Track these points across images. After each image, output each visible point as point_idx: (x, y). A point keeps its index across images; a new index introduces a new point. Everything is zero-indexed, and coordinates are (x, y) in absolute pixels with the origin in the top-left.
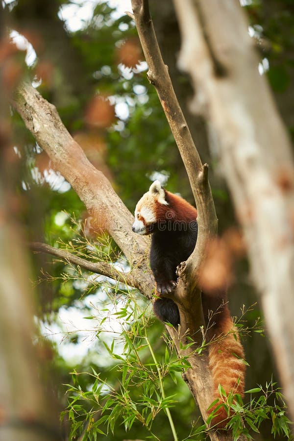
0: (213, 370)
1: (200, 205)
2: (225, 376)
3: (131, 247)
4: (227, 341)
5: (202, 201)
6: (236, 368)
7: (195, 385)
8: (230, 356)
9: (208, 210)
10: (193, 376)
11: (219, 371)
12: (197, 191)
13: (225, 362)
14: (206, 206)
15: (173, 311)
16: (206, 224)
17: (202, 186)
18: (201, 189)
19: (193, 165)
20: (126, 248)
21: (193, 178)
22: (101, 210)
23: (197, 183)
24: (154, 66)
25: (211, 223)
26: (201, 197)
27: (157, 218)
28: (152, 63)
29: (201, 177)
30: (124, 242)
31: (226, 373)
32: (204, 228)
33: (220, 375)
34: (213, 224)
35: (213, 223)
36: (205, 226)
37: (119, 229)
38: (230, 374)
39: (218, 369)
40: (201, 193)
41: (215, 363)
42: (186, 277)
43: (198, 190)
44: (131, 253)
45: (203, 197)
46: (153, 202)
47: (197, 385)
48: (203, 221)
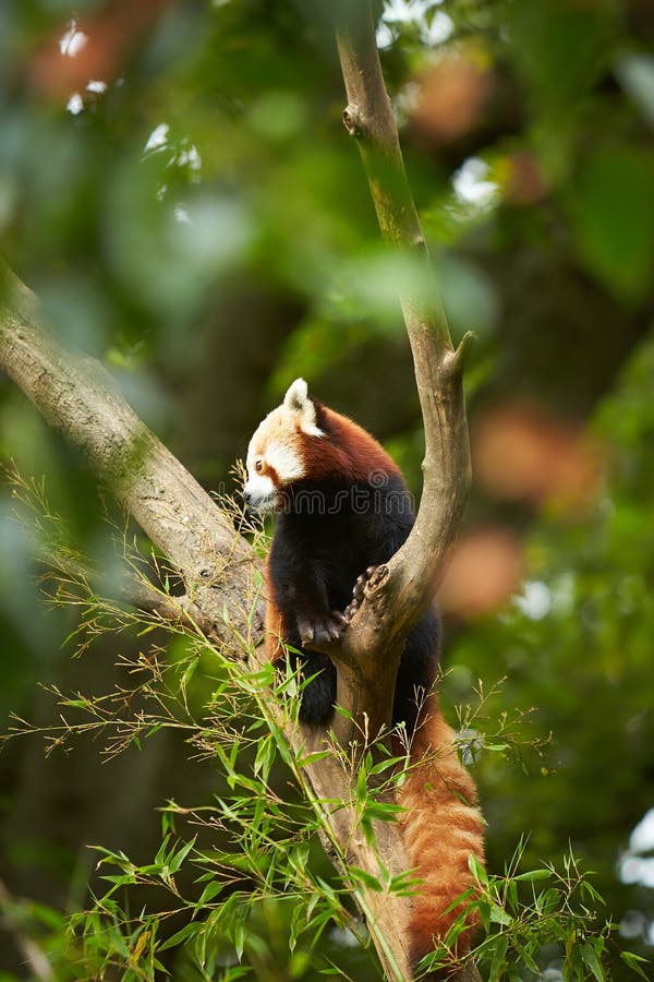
0: (410, 831)
1: (437, 430)
2: (442, 846)
3: (191, 538)
4: (441, 765)
5: (444, 421)
6: (468, 829)
7: (361, 863)
8: (452, 799)
9: (456, 444)
10: (357, 843)
11: (425, 835)
12: (435, 398)
13: (440, 812)
14: (452, 433)
15: (323, 687)
16: (449, 475)
17: (449, 386)
18: (444, 393)
19: (433, 334)
20: (177, 540)
21: (430, 366)
22: (108, 450)
23: (437, 377)
24: (364, 95)
25: (459, 473)
26: (443, 413)
27: (307, 468)
28: (362, 87)
29: (450, 364)
30: (170, 525)
31: (443, 837)
32: (442, 485)
33: (429, 843)
34: (464, 479)
35: (463, 475)
36: (445, 480)
37: (157, 494)
38: (453, 840)
39: (422, 827)
40: (444, 402)
41: (415, 816)
42: (385, 603)
43: (438, 394)
44: (191, 551)
45: (446, 412)
46: (292, 429)
47: (365, 864)
48: (440, 469)
